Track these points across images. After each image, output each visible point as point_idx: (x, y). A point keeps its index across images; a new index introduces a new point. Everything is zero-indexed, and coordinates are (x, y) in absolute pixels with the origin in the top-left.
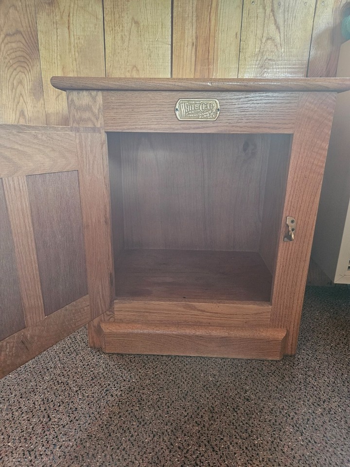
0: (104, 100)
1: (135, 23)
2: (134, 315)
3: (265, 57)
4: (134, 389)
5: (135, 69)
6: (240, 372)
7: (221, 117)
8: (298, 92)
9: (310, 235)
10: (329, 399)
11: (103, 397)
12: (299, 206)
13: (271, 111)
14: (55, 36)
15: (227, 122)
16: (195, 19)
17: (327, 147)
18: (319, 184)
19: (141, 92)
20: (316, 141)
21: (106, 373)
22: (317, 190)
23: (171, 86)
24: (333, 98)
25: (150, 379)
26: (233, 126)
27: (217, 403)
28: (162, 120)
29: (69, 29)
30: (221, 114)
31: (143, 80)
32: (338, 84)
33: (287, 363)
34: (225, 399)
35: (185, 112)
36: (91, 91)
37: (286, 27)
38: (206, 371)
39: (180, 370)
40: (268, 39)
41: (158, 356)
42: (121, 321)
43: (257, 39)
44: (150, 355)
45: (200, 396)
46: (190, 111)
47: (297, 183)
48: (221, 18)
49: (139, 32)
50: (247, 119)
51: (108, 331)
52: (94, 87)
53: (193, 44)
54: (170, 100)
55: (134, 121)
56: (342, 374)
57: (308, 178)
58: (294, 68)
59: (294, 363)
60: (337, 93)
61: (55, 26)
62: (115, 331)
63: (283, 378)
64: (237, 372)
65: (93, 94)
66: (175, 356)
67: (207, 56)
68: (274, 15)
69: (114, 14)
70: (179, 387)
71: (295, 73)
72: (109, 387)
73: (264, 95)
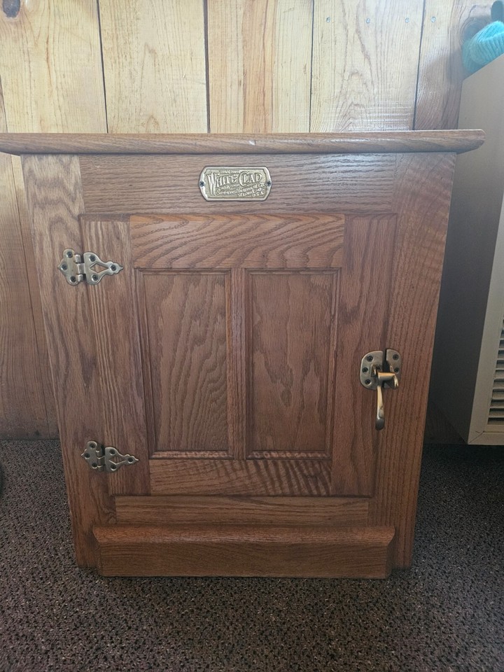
0: (83, 170)
1: (150, 52)
2: (149, 513)
3: (350, 102)
4: (144, 643)
5: (152, 121)
6: (321, 604)
7: (273, 194)
8: (395, 154)
9: (425, 378)
10: (466, 648)
11: (90, 662)
12: (404, 333)
13: (353, 185)
14: (27, 73)
15: (284, 203)
16: (240, 45)
17: (444, 239)
18: (435, 297)
19: (144, 157)
20: (426, 230)
21: (99, 614)
22: (432, 306)
23: (190, 147)
24: (451, 162)
25: (172, 624)
26: (294, 209)
27: (281, 666)
28: (180, 201)
29: (48, 62)
30: (272, 190)
31: (143, 137)
32: (457, 139)
33: (398, 583)
34: (296, 658)
35: (216, 187)
36: (60, 156)
37: (379, 54)
38: (266, 603)
39: (224, 604)
40: (352, 74)
41: (189, 578)
42: (128, 524)
43: (336, 75)
44: (175, 577)
45: (255, 653)
46: (223, 186)
47: (399, 297)
48: (281, 44)
49: (157, 66)
50: (316, 198)
51: (106, 541)
52: (64, 149)
53: (240, 83)
54: (190, 170)
55: (134, 202)
56: (486, 599)
57: (417, 287)
58: (394, 117)
59: (409, 584)
60: (455, 154)
61: (26, 57)
62: (117, 540)
63: (391, 612)
64: (316, 604)
65: (64, 160)
66: (217, 578)
67: (261, 101)
68: (360, 38)
69: (117, 38)
70: (219, 637)
71: (395, 124)
72: (101, 643)
73: (341, 158)
